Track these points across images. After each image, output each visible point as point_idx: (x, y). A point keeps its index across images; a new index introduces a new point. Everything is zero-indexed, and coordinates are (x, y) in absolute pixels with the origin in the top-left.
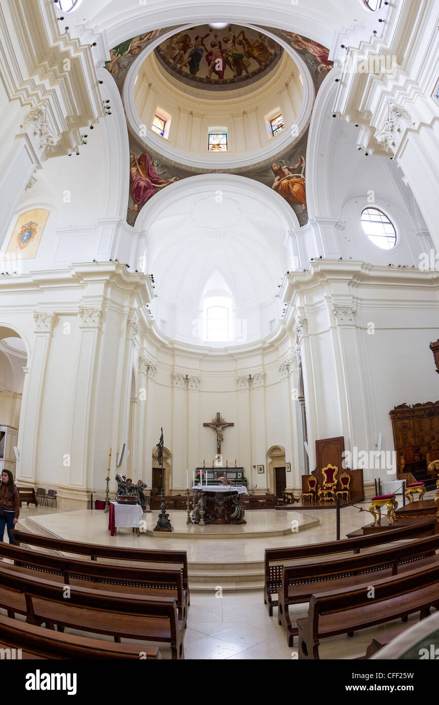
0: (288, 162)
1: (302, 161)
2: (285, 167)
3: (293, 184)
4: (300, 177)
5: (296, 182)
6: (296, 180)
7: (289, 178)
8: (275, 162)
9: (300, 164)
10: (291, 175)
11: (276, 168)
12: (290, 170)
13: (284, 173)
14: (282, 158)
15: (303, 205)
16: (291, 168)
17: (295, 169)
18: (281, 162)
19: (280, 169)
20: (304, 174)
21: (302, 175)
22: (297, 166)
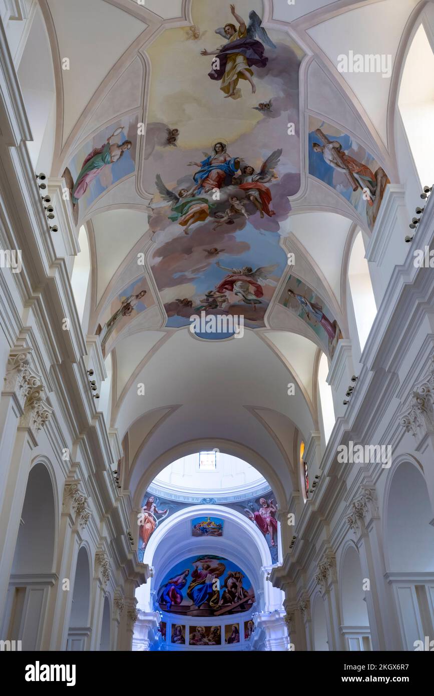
0: (159, 504)
1: (166, 512)
2: (155, 505)
3: (149, 521)
4: (156, 521)
5: (151, 522)
6: (152, 520)
7: (150, 515)
8: (155, 496)
9: (163, 514)
10: (152, 514)
11: (151, 500)
12: (155, 510)
13: (150, 507)
14: (159, 498)
15: (144, 544)
16: (156, 509)
17: (157, 512)
18: (157, 500)
19: (152, 503)
20: (160, 523)
21: (157, 521)
22: (160, 512)
